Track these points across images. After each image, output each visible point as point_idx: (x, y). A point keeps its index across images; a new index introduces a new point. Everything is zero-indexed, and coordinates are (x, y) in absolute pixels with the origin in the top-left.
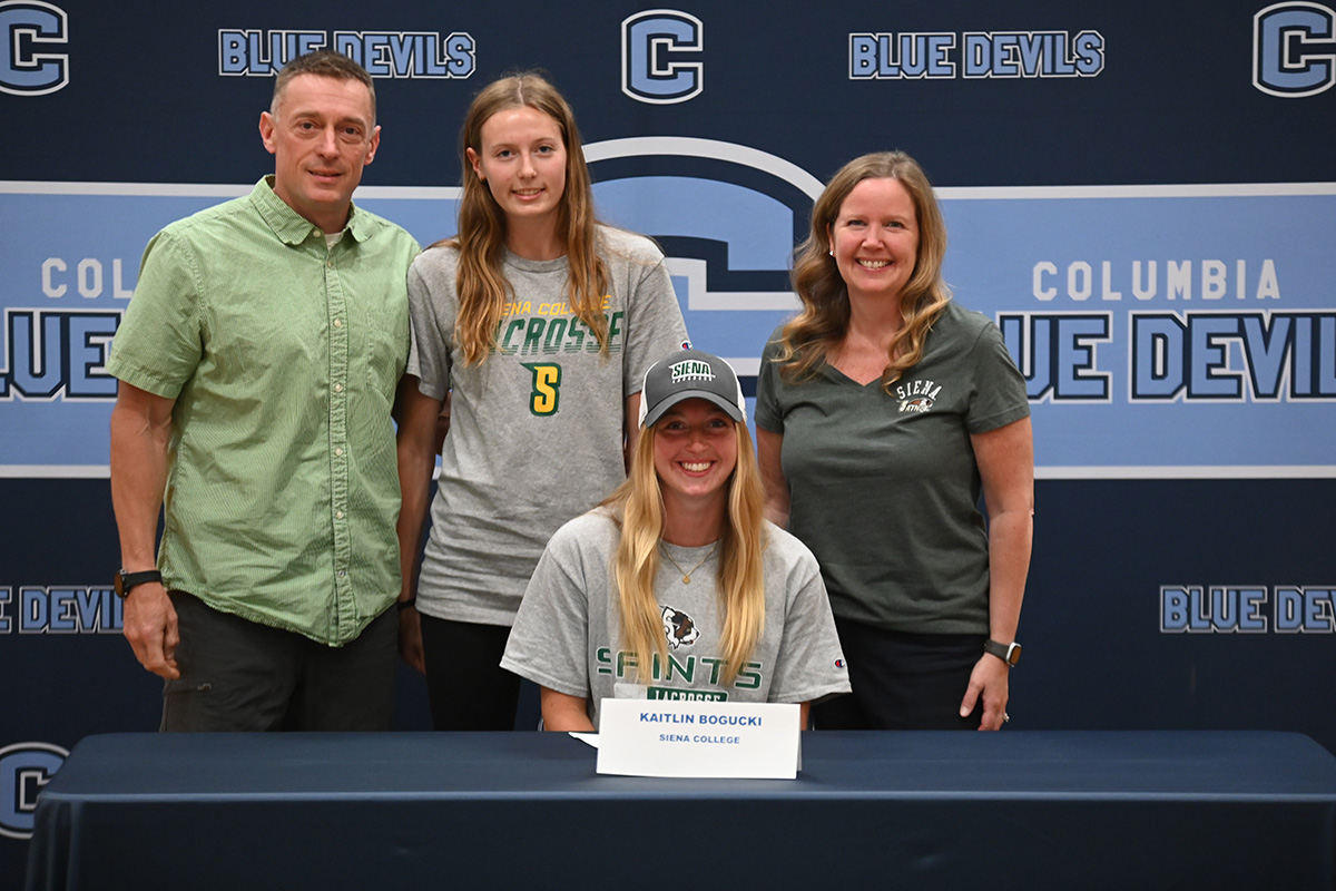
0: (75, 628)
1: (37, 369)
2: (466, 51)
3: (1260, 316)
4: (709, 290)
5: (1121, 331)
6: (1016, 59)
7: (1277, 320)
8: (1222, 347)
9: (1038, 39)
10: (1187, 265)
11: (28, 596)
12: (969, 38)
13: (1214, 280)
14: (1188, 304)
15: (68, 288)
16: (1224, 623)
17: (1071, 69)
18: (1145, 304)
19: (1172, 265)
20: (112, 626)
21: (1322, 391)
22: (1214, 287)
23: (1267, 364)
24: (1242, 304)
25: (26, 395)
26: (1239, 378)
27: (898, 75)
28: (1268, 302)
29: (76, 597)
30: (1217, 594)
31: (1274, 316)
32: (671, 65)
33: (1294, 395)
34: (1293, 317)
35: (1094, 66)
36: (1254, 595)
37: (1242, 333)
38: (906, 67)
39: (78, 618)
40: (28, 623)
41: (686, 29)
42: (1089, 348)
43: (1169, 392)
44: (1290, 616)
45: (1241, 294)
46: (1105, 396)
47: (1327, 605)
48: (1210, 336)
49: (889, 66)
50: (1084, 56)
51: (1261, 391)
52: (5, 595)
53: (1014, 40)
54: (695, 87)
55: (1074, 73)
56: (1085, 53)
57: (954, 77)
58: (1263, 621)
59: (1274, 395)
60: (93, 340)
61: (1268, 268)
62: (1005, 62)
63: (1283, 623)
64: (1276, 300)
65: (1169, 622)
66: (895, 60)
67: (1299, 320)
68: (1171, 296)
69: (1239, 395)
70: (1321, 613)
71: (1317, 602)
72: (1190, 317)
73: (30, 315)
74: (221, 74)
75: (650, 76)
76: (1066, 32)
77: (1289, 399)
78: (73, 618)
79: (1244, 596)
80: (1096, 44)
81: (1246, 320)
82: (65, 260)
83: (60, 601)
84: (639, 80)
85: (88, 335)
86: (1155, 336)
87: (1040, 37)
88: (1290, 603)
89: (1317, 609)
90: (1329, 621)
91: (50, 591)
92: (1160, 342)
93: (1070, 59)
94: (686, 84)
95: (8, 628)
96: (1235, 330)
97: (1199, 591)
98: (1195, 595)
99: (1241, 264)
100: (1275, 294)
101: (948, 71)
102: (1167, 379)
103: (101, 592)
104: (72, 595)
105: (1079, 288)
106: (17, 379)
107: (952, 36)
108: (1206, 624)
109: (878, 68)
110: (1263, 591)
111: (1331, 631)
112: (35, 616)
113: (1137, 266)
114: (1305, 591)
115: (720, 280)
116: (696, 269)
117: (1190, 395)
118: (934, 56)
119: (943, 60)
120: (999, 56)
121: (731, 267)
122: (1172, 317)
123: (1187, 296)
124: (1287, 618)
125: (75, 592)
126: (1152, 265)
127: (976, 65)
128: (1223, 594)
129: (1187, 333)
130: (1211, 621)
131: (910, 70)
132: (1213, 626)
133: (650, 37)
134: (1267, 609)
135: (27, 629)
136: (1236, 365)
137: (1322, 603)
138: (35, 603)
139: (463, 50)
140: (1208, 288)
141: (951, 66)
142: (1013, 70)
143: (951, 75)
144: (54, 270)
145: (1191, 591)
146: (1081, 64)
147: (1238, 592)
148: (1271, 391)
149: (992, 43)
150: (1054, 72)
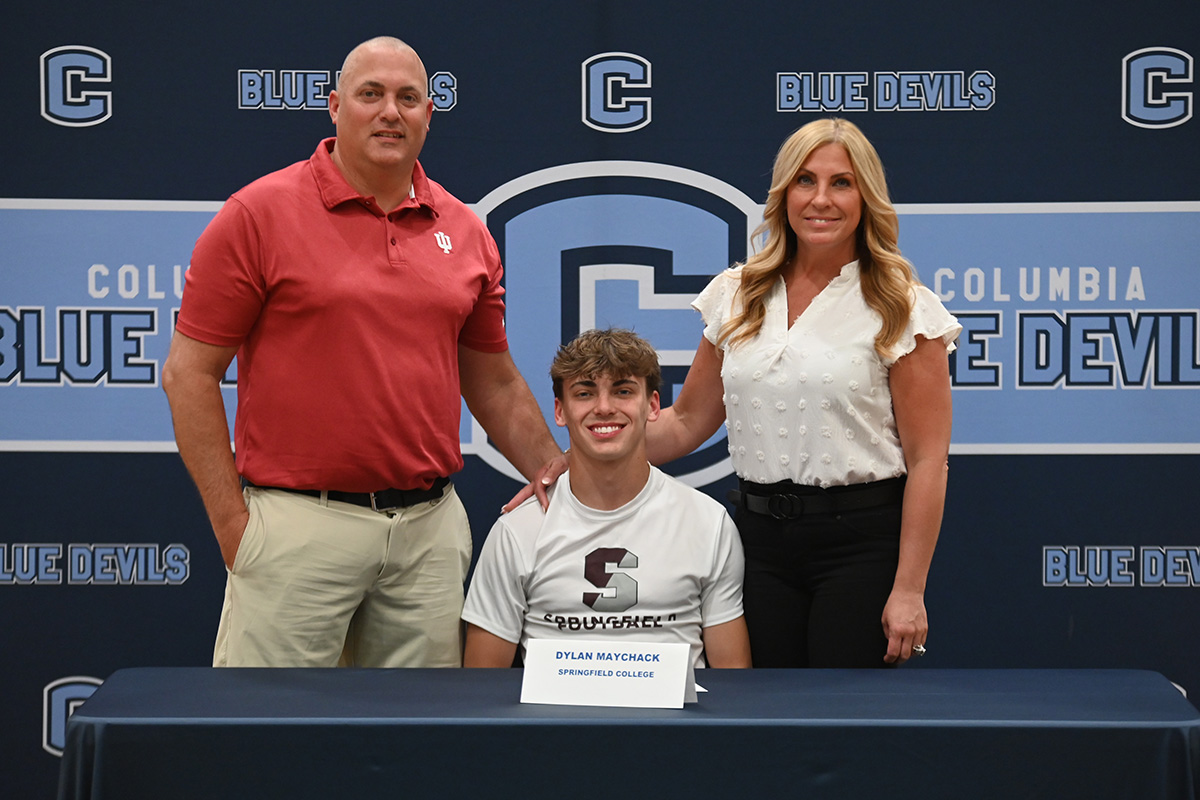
0: (115, 579)
1: (84, 359)
2: (449, 87)
3: (1128, 315)
4: (656, 292)
5: (1010, 328)
6: (919, 95)
7: (1143, 319)
8: (1096, 342)
9: (938, 78)
10: (1066, 271)
11: (76, 553)
12: (879, 77)
13: (1089, 284)
14: (1067, 305)
15: (110, 290)
16: (1097, 578)
17: (966, 103)
18: (1030, 304)
19: (1053, 271)
20: (146, 578)
21: (1181, 379)
22: (1089, 290)
23: (1134, 356)
24: (1112, 304)
25: (74, 381)
26: (1110, 368)
27: (819, 108)
28: (1135, 303)
29: (116, 553)
30: (1092, 553)
31: (1140, 315)
32: (624, 100)
33: (1157, 383)
34: (1156, 316)
35: (986, 101)
36: (1123, 554)
37: (1113, 329)
38: (825, 101)
39: (118, 571)
40: (76, 575)
41: (636, 68)
42: (982, 342)
43: (1051, 380)
44: (1154, 572)
45: (1112, 296)
46: (996, 383)
47: (1185, 563)
48: (1086, 332)
49: (811, 100)
50: (978, 92)
51: (1129, 380)
52: (56, 551)
53: (918, 78)
54: (645, 118)
55: (969, 107)
56: (979, 90)
57: (867, 110)
58: (1131, 576)
59: (1140, 383)
60: (131, 334)
61: (1136, 273)
62: (911, 98)
63: (1148, 578)
64: (1142, 301)
65: (1051, 577)
66: (816, 95)
67: (1161, 319)
68: (1052, 297)
69: (1110, 383)
70: (1180, 570)
71: (1177, 560)
72: (1069, 316)
73: (78, 313)
74: (240, 107)
75: (606, 109)
76: (962, 72)
77: (1153, 387)
78: (113, 571)
79: (1114, 555)
80: (988, 82)
81: (1117, 319)
82: (107, 266)
83: (103, 556)
84: (597, 112)
85: (127, 330)
86: (1038, 332)
87: (940, 76)
88: (1154, 561)
89: (1177, 566)
90: (1187, 576)
91: (95, 548)
92: (1043, 337)
93: (966, 95)
94: (637, 116)
95: (59, 579)
96: (1108, 327)
97: (1076, 550)
98: (1073, 554)
99: (1112, 271)
100: (1141, 296)
101: (861, 104)
102: (1049, 369)
103: (137, 549)
104: (112, 551)
105: (974, 291)
106: (66, 367)
107: (865, 75)
108: (1082, 579)
109: (801, 102)
110: (1131, 550)
111: (1189, 585)
112: (82, 569)
113: (1023, 271)
114: (1166, 551)
115: (666, 283)
116: (645, 274)
117: (1068, 383)
118: (849, 92)
119: (857, 96)
120: (905, 91)
121: (676, 272)
122: (1053, 316)
123: (1066, 297)
124: (1151, 574)
125: (116, 549)
126: (1036, 271)
127: (886, 100)
128: (1096, 554)
129: (1066, 329)
130: (1087, 576)
131: (829, 104)
132: (1088, 581)
133: (606, 76)
134: (1134, 566)
135: (75, 580)
136: (1108, 357)
137: (1181, 561)
138: (82, 559)
139: (446, 87)
140: (1084, 290)
141: (865, 101)
142: (917, 104)
143: (864, 108)
144: (98, 274)
145: (1069, 551)
146: (975, 100)
147: (1109, 552)
148: (1138, 379)
149: (899, 81)
150: (952, 106)
